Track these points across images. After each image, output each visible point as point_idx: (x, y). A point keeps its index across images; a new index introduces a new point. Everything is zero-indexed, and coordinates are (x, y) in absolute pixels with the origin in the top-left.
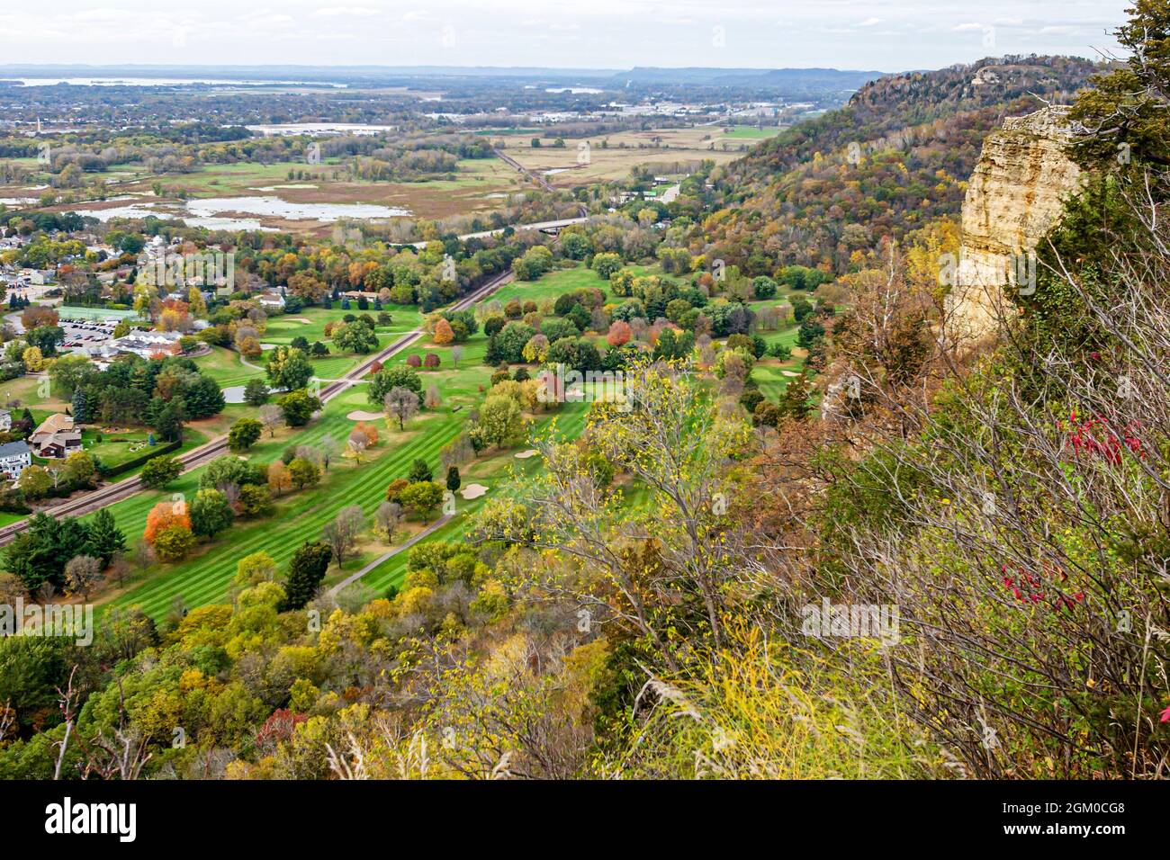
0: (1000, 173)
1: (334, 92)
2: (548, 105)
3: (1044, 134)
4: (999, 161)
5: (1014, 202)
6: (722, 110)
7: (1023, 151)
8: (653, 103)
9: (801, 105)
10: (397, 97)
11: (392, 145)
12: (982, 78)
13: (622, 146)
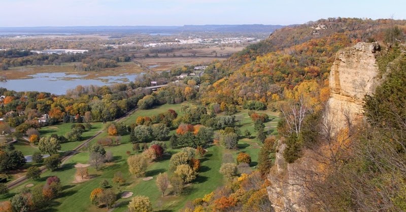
0: (344, 64)
1: (65, 37)
2: (151, 40)
3: (360, 49)
4: (343, 60)
5: (350, 76)
6: (219, 41)
7: (352, 56)
8: (192, 39)
9: (250, 39)
10: (91, 38)
11: (89, 57)
12: (320, 27)
13: (181, 56)
